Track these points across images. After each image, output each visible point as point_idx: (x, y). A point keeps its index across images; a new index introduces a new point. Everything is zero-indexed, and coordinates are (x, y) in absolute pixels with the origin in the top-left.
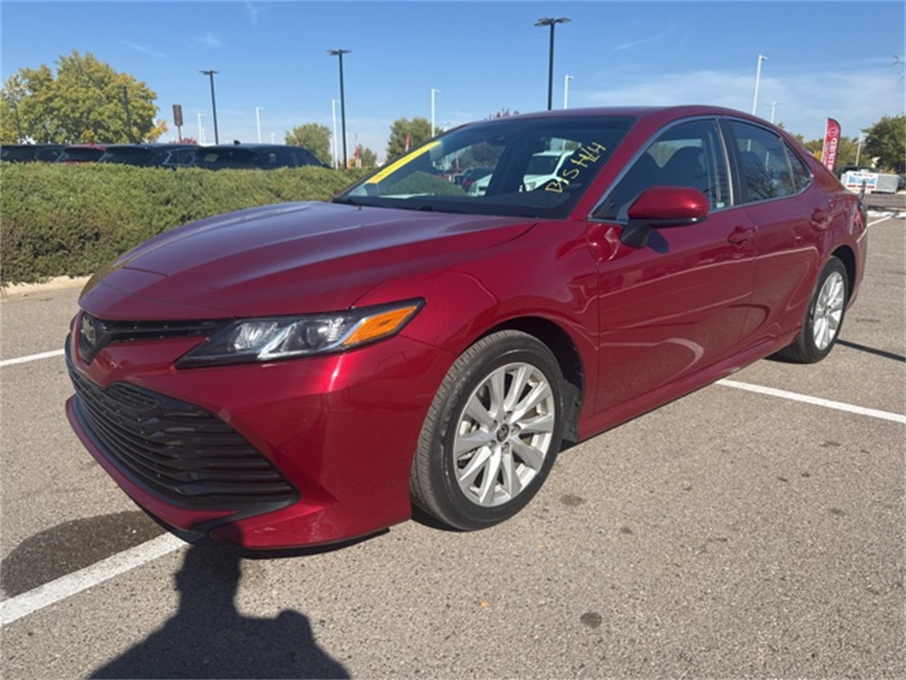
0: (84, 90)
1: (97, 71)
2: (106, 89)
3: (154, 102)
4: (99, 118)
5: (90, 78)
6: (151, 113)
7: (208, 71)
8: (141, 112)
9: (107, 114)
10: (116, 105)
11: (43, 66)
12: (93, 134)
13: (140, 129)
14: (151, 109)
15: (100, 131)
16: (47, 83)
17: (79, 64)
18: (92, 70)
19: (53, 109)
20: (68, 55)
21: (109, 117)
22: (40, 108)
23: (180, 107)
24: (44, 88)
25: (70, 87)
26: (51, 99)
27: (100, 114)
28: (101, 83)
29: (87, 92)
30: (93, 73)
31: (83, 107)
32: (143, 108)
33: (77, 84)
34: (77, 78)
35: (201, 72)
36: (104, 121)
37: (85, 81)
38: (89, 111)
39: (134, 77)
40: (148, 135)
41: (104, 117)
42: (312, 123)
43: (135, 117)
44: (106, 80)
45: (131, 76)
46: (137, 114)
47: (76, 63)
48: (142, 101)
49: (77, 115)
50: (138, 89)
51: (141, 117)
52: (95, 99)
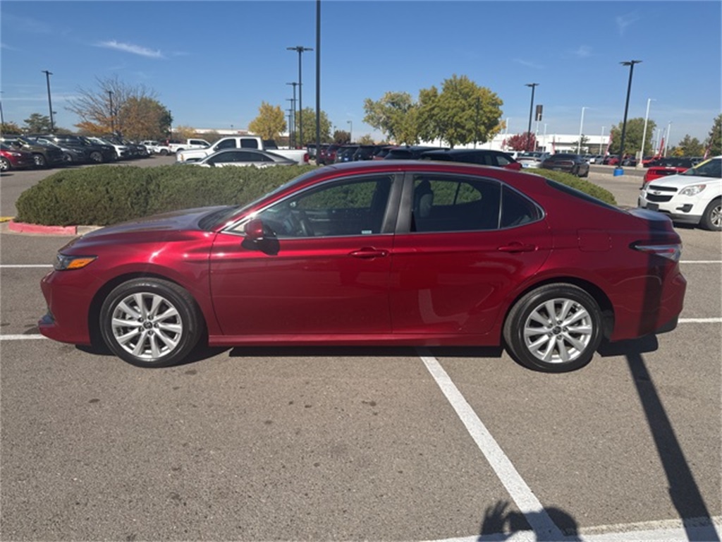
0: (454, 101)
1: (466, 87)
2: (469, 100)
3: (500, 108)
4: (459, 121)
5: (460, 93)
6: (496, 115)
7: (532, 84)
8: (488, 115)
9: (465, 117)
10: (473, 111)
11: (433, 87)
12: (453, 131)
13: (486, 127)
14: (496, 112)
15: (459, 130)
16: (433, 98)
17: (456, 84)
18: (462, 87)
19: (434, 115)
20: (450, 77)
21: (466, 120)
22: (426, 115)
23: (542, 106)
24: (431, 102)
25: (446, 100)
26: (433, 109)
27: (461, 118)
28: (466, 96)
29: (455, 103)
30: (462, 89)
31: (451, 112)
32: (491, 112)
33: (451, 97)
34: (452, 94)
35: (526, 85)
36: (462, 122)
37: (456, 95)
38: (454, 115)
39: (490, 90)
40: (491, 131)
41: (463, 120)
42: (637, 118)
43: (484, 118)
44: (470, 93)
45: (489, 89)
46: (486, 116)
47: (454, 83)
48: (490, 107)
49: (446, 118)
50: (490, 98)
51: (488, 118)
52: (460, 108)
